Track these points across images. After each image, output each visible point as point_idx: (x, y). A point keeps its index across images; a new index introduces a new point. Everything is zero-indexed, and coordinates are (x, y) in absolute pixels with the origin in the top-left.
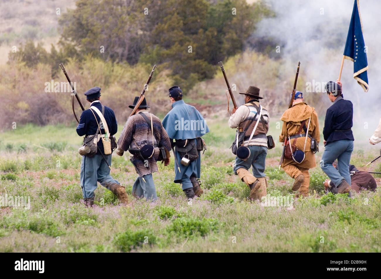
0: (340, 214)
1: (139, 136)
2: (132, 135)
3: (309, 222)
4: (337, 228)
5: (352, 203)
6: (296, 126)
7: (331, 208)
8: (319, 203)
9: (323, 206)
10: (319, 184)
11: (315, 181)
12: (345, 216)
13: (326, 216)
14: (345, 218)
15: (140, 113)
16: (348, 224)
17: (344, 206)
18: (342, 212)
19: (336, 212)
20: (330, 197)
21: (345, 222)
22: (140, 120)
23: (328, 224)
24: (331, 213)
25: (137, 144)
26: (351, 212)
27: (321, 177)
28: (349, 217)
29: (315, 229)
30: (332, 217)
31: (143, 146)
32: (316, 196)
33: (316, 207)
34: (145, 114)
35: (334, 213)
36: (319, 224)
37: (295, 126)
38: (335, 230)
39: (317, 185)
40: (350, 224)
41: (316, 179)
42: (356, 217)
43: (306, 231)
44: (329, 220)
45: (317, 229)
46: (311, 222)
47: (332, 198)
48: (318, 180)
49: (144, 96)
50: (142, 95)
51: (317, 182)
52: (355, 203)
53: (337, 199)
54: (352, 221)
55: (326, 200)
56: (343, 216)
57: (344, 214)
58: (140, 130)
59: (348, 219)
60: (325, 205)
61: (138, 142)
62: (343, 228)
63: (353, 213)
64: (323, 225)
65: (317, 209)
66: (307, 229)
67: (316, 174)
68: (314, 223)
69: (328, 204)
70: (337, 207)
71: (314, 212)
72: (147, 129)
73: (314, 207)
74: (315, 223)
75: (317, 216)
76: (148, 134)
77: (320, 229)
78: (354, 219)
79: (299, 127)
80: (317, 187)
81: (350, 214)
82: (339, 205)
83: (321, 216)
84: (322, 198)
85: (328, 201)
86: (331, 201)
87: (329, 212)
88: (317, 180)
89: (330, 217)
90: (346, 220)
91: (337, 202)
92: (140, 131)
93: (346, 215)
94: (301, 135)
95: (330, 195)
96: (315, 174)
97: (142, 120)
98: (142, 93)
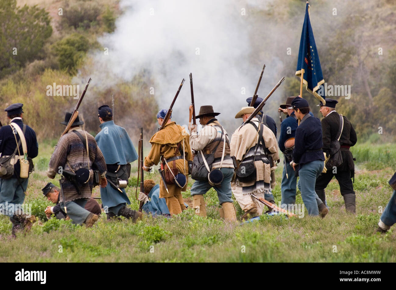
0: (63, 242)
1: (74, 157)
2: (67, 156)
3: (31, 251)
4: (60, 256)
5: (75, 230)
6: (174, 149)
7: (54, 235)
8: (41, 230)
9: (45, 233)
10: (42, 211)
11: (38, 207)
12: (68, 244)
13: (48, 244)
14: (68, 246)
15: (74, 131)
16: (70, 252)
17: (68, 234)
18: (65, 240)
19: (59, 240)
20: (52, 223)
21: (68, 250)
22: (75, 139)
23: (51, 252)
24: (53, 241)
25: (72, 167)
26: (74, 240)
27: (44, 204)
28: (72, 244)
29: (36, 257)
30: (55, 245)
31: (77, 169)
32: (39, 223)
33: (39, 234)
34: (80, 132)
35: (57, 240)
36: (41, 252)
37: (172, 148)
38: (57, 258)
39: (40, 212)
40: (73, 251)
41: (39, 205)
42: (79, 245)
43: (27, 259)
44: (51, 248)
45: (38, 258)
46: (33, 250)
47: (55, 225)
48: (41, 206)
49: (78, 112)
50: (75, 111)
51: (40, 209)
52: (79, 230)
53: (60, 226)
54: (75, 249)
55: (48, 227)
56: (66, 243)
57: (67, 241)
58: (75, 150)
59: (71, 247)
60: (48, 232)
61: (73, 164)
62: (66, 256)
63: (76, 241)
64: (45, 254)
65: (39, 237)
66: (28, 258)
67: (39, 200)
68: (35, 252)
69: (50, 231)
70: (60, 234)
71: (36, 241)
72: (83, 150)
73: (36, 234)
74: (37, 251)
75: (39, 244)
76: (84, 155)
77: (42, 258)
78: (76, 247)
79: (176, 149)
80: (40, 213)
81: (73, 242)
82: (62, 232)
83: (43, 244)
84: (44, 225)
85: (51, 228)
86: (54, 228)
87: (51, 240)
88: (39, 207)
89: (52, 245)
90: (69, 248)
91: (60, 229)
92: (75, 152)
93: (69, 242)
94: (178, 157)
95: (53, 222)
96: (37, 200)
97: (78, 140)
98: (75, 109)
